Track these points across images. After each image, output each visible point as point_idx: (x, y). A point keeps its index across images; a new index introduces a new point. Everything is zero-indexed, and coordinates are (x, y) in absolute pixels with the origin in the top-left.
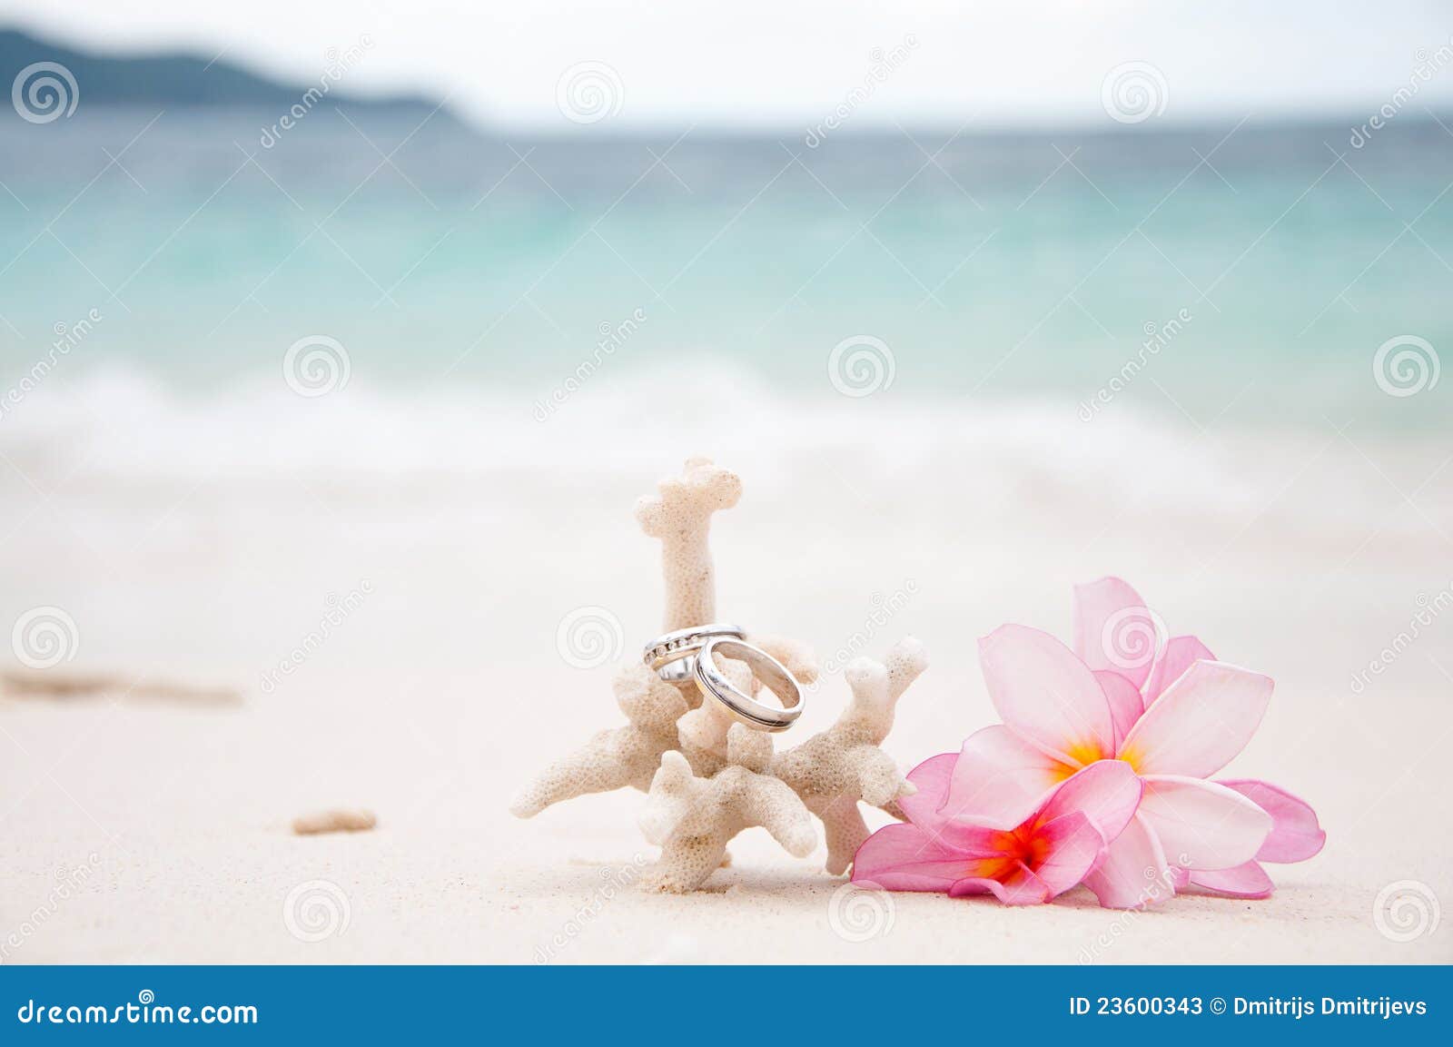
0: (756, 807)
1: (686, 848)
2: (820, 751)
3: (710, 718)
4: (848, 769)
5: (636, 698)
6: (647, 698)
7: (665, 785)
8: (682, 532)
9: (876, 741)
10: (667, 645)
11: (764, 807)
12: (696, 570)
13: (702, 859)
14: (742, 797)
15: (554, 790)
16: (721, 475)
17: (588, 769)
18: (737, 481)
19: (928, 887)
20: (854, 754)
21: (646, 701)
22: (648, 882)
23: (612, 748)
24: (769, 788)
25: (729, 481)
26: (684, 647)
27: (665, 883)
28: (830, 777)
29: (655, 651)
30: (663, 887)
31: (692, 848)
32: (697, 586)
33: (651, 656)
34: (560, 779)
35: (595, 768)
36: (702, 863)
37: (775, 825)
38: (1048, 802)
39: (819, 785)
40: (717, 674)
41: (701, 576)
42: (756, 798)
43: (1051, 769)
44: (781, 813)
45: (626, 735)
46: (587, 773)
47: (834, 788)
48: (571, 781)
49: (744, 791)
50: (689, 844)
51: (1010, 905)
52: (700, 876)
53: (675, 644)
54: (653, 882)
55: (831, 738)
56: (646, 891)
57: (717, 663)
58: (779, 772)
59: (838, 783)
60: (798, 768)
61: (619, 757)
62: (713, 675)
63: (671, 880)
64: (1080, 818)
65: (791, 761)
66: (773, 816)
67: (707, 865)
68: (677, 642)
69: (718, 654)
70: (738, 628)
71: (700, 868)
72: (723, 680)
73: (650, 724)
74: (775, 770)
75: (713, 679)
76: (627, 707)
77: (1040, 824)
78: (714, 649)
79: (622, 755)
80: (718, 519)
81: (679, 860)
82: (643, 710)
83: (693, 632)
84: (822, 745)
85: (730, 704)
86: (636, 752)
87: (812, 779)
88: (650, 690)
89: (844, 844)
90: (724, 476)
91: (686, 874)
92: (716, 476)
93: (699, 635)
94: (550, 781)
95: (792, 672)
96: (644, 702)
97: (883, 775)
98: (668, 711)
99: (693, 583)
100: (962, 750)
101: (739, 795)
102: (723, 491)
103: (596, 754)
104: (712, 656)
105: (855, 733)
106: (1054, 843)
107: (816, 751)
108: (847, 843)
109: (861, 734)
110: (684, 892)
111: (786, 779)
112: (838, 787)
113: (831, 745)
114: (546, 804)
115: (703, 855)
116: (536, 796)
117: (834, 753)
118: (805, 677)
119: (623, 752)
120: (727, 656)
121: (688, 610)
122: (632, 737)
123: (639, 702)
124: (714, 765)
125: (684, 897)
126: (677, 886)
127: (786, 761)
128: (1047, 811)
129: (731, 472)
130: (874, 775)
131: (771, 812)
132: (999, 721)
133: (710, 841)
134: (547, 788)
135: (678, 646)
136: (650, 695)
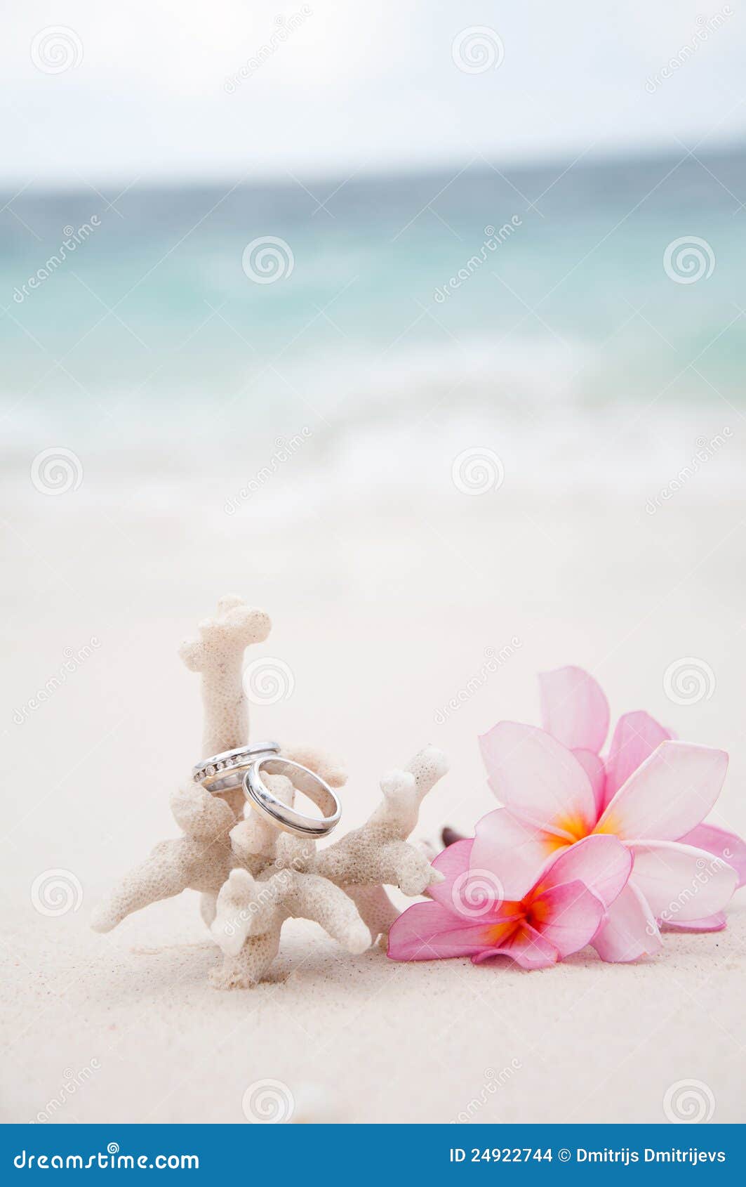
0: (309, 906)
1: (248, 945)
2: (355, 848)
3: (259, 828)
4: (385, 864)
5: (192, 815)
6: (202, 814)
7: (233, 899)
8: (221, 665)
9: (404, 837)
10: (215, 766)
11: (318, 906)
12: (233, 696)
13: (263, 954)
14: (295, 897)
15: (128, 905)
16: (254, 615)
17: (155, 881)
18: (267, 619)
19: (452, 954)
20: (388, 850)
21: (202, 817)
22: (218, 980)
23: (172, 858)
24: (319, 889)
25: (260, 619)
26: (230, 766)
27: (235, 979)
28: (367, 871)
29: (204, 771)
30: (233, 983)
31: (253, 944)
32: (235, 709)
33: (201, 776)
34: (132, 894)
35: (161, 880)
36: (263, 958)
37: (331, 924)
38: (548, 870)
39: (357, 877)
40: (265, 791)
41: (237, 701)
42: (309, 899)
43: (545, 841)
44: (334, 913)
45: (184, 846)
46: (155, 885)
47: (371, 880)
48: (142, 894)
49: (296, 892)
50: (250, 941)
51: (529, 970)
52: (262, 968)
53: (222, 765)
54: (223, 980)
55: (365, 837)
56: (217, 988)
57: (264, 781)
58: (322, 870)
59: (374, 876)
60: (339, 865)
61: (179, 867)
62: (262, 792)
63: (239, 977)
64: (578, 886)
65: (332, 859)
66: (328, 916)
67: (267, 958)
68: (224, 762)
69: (264, 772)
70: (273, 743)
71: (262, 962)
72: (271, 796)
73: (204, 834)
74: (319, 868)
75: (264, 797)
76: (183, 823)
77: (541, 890)
78: (261, 767)
79: (182, 865)
80: (250, 651)
81: (243, 957)
82: (199, 824)
83: (237, 753)
84: (357, 843)
85: (280, 818)
86: (195, 861)
87: (350, 873)
88: (205, 807)
89: (373, 919)
90: (257, 615)
91: (251, 969)
92: (249, 616)
93: (243, 755)
94: (124, 897)
95: (324, 778)
96: (199, 818)
97: (417, 869)
98: (219, 822)
99: (231, 707)
100: (476, 835)
101: (292, 895)
102: (256, 629)
103: (160, 867)
104: (260, 775)
105: (387, 831)
106: (555, 906)
107: (353, 848)
108: (376, 918)
109: (392, 832)
110: (251, 985)
111: (329, 876)
112: (374, 879)
113: (365, 842)
114: (122, 918)
115: (264, 950)
116: (113, 912)
117: (369, 850)
118: (336, 782)
119: (183, 862)
120: (270, 773)
121: (227, 729)
122: (190, 849)
123: (195, 818)
124: (260, 863)
125: (251, 990)
126: (245, 982)
127: (328, 859)
128: (547, 878)
129: (262, 611)
130: (410, 870)
131: (324, 912)
132: (500, 805)
133: (268, 937)
134: (122, 904)
135: (225, 766)
136: (204, 811)
